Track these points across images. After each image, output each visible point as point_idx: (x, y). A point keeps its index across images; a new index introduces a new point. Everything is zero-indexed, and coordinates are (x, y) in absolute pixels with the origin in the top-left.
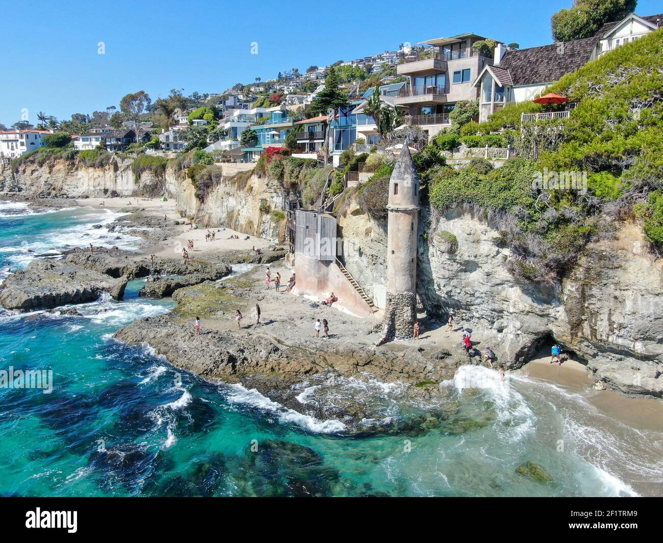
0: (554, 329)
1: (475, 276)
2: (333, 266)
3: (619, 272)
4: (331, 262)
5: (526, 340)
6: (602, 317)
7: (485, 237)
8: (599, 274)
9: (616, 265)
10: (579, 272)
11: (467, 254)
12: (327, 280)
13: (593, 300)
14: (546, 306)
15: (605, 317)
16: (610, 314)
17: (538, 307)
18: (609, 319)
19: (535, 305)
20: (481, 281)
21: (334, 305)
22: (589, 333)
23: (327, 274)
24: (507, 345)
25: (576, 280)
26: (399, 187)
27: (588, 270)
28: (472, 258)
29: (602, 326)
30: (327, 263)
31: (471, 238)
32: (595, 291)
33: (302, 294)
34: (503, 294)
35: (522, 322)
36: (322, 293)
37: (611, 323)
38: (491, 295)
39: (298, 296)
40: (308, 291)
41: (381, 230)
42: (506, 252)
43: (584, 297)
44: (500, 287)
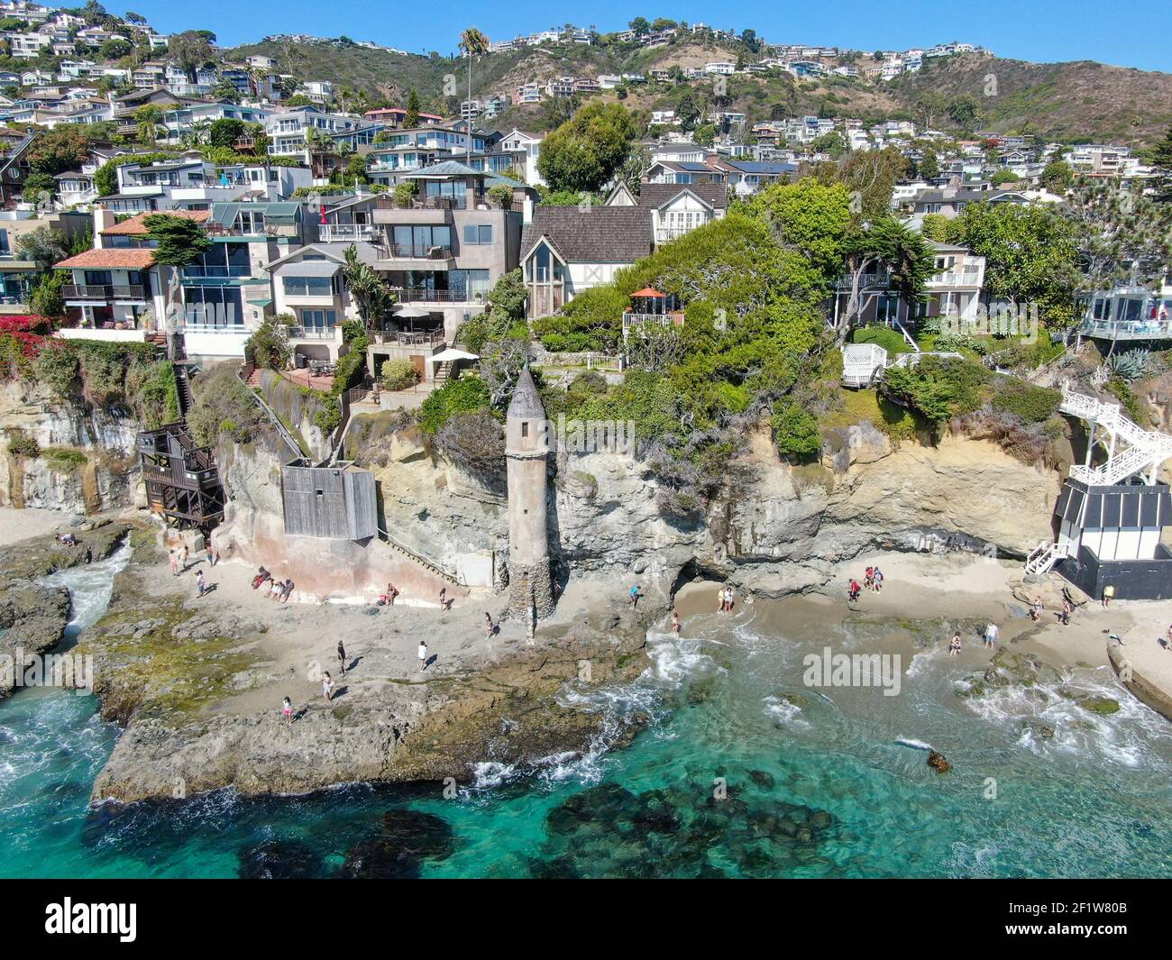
0: (698, 554)
1: (613, 517)
2: (376, 543)
3: (759, 485)
4: (372, 537)
5: (673, 574)
6: (746, 531)
7: (632, 472)
8: (742, 490)
9: (756, 478)
10: (726, 493)
11: (609, 495)
12: (367, 566)
13: (738, 517)
14: (693, 533)
15: (748, 531)
16: (753, 528)
17: (685, 536)
18: (753, 532)
19: (683, 534)
20: (621, 521)
21: (397, 601)
22: (734, 550)
23: (366, 558)
24: (656, 585)
25: (723, 500)
26: (530, 428)
27: (733, 488)
28: (616, 498)
29: (746, 540)
30: (365, 541)
31: (615, 475)
32: (739, 508)
33: (325, 599)
34: (648, 531)
35: (668, 557)
36: (365, 589)
37: (754, 535)
38: (634, 535)
39: (319, 603)
40: (336, 592)
41: (473, 480)
42: (652, 483)
43: (729, 515)
44: (643, 524)
